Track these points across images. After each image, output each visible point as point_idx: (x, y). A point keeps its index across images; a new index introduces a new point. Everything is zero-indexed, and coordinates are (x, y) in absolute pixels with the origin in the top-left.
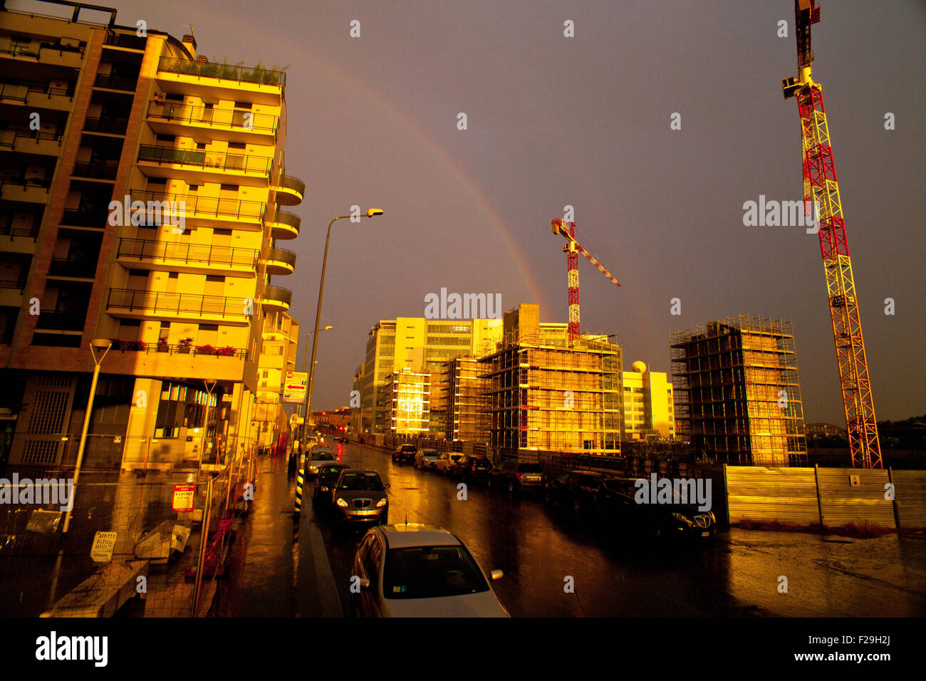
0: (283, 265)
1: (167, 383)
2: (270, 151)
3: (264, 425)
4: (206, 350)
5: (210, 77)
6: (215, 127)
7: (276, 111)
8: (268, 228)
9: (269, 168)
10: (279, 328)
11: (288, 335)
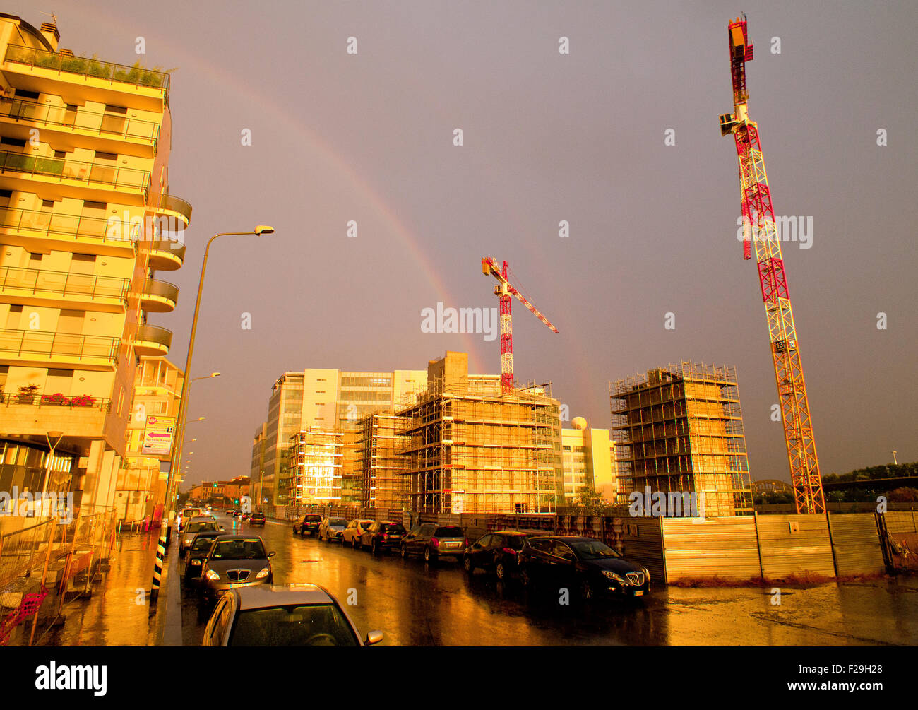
0: (163, 300)
1: (3, 443)
3: (134, 495)
4: (56, 400)
5: (73, 73)
6: (77, 132)
7: (158, 118)
8: (143, 256)
9: (146, 183)
10: (162, 381)
11: (173, 389)
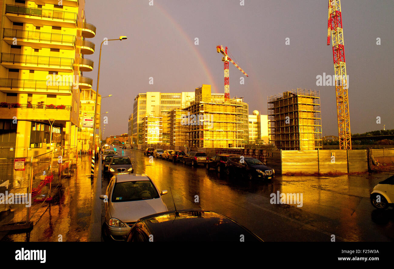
0: (88, 66)
1: (34, 123)
2: (76, 10)
3: (84, 141)
4: (51, 107)
8: (78, 49)
9: (76, 18)
10: (92, 98)
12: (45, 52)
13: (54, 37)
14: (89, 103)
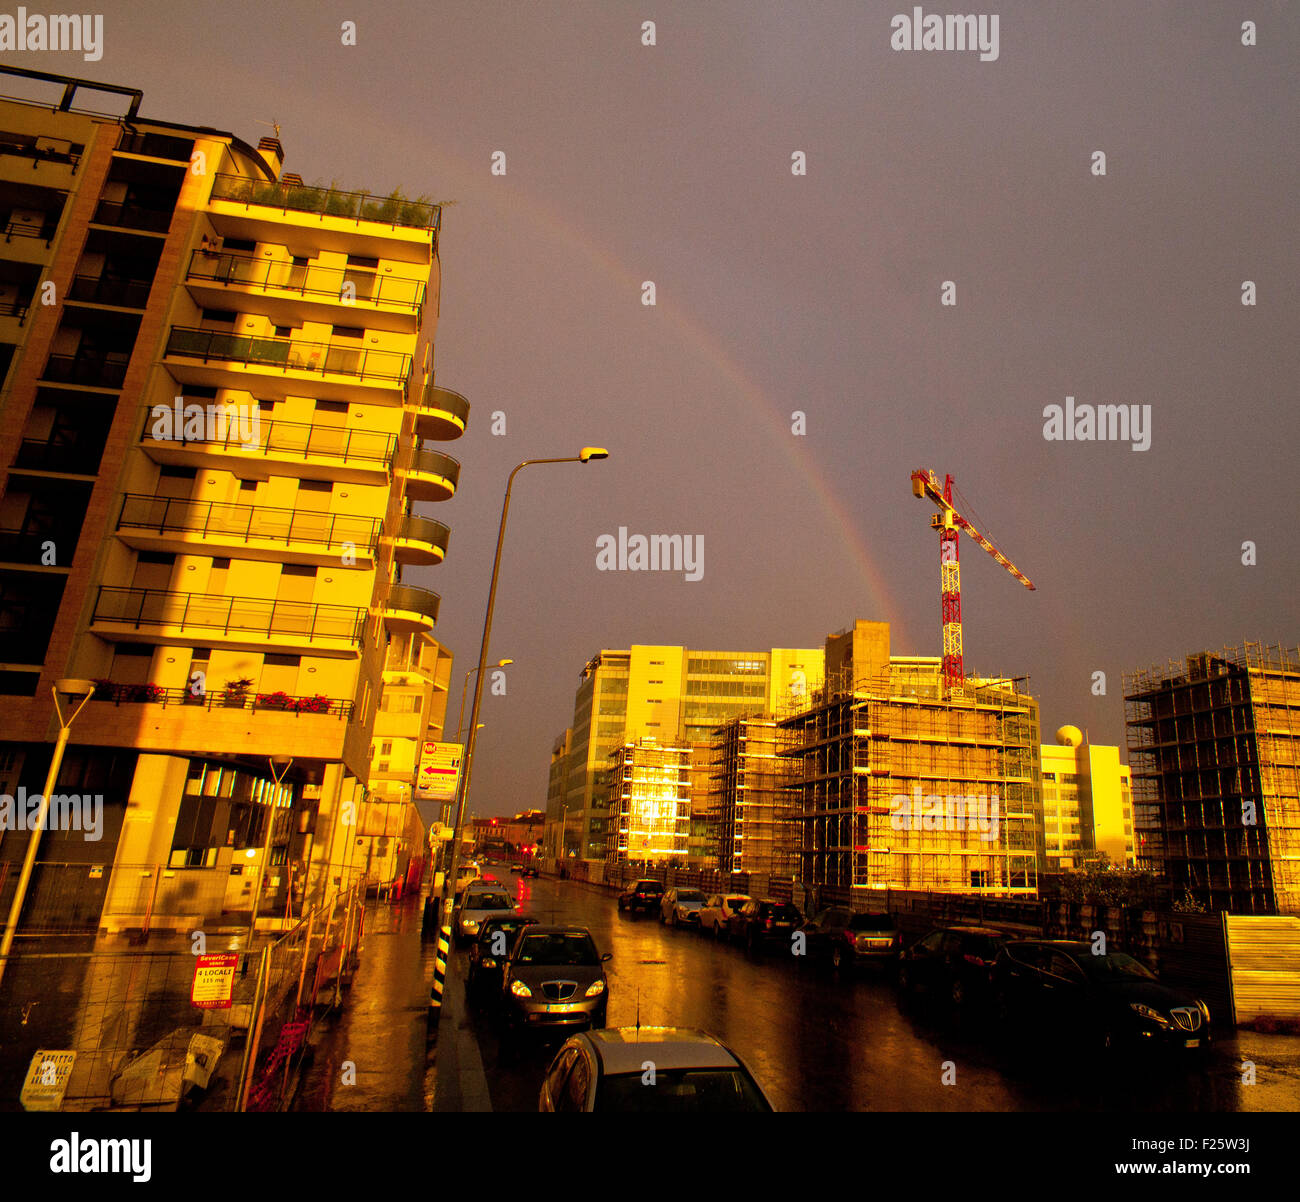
0: (426, 547)
1: (200, 763)
2: (408, 343)
3: (379, 842)
4: (276, 702)
5: (304, 211)
6: (309, 298)
7: (423, 272)
8: (400, 480)
9: (406, 372)
10: (415, 662)
11: (431, 675)
12: (280, 492)
13: (320, 439)
14: (403, 682)
